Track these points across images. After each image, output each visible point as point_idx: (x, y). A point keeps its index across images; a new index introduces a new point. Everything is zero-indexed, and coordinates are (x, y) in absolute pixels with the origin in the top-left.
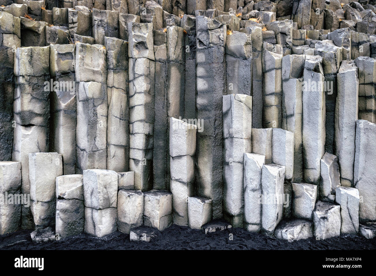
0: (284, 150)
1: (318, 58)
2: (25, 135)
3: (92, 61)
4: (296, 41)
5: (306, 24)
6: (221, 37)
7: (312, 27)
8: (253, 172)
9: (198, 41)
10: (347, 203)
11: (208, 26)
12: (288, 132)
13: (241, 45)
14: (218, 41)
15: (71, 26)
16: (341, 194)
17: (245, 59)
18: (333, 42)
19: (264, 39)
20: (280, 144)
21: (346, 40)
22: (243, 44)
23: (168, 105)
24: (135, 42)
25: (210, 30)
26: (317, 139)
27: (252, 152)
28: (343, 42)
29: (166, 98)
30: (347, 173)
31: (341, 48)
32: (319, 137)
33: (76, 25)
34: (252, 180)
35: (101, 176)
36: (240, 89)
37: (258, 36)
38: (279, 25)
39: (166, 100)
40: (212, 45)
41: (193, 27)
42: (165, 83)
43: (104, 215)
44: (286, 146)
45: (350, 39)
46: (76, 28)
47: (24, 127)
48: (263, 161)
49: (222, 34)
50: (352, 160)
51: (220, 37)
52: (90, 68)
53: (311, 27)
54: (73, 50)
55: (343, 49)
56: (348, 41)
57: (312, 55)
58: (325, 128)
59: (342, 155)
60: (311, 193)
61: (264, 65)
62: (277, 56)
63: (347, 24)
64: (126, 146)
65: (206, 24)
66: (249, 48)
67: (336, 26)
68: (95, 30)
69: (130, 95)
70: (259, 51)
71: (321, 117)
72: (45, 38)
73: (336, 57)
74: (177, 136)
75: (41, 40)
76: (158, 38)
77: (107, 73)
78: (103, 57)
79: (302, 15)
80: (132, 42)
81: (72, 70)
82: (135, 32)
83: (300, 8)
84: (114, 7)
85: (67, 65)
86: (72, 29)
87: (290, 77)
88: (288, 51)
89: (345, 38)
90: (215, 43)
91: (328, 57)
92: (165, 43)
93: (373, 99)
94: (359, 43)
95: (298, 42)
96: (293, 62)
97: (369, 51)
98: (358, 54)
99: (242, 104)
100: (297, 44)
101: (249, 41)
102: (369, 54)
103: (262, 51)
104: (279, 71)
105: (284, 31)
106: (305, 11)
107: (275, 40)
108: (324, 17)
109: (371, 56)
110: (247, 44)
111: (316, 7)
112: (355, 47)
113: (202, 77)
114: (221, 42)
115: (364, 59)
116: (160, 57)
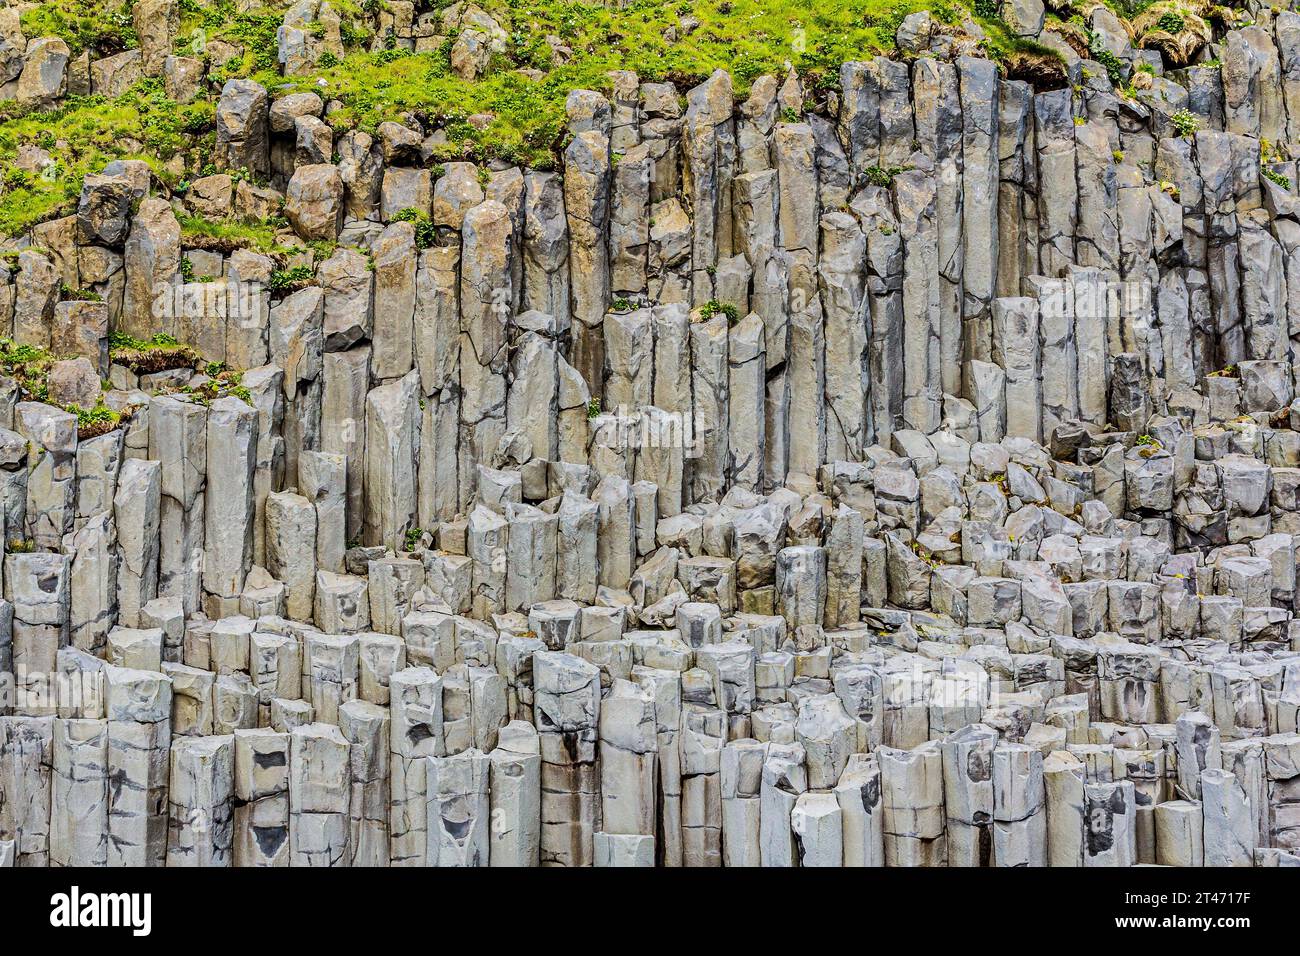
1: (797, 750)
13: (631, 725)
14: (582, 717)
15: (260, 679)
17: (640, 753)
21: (865, 704)
24: (408, 725)
33: (275, 676)
46: (273, 685)
49: (590, 701)
51: (587, 707)
52: (321, 784)
54: (286, 745)
57: (786, 740)
66: (650, 728)
68: (314, 688)
69: (393, 833)
75: (207, 715)
76: (452, 704)
77: (351, 790)
78: (344, 757)
79: (797, 600)
80: (402, 725)
81: (284, 787)
82: (408, 703)
83: (789, 585)
84: (343, 615)
85: (272, 778)
86: (265, 686)
87: (736, 794)
88: (741, 720)
89: (863, 700)
90: (577, 721)
91: (815, 751)
92: (468, 715)
93: (910, 841)
94: (901, 703)
95: (770, 694)
96: (740, 764)
97: (926, 720)
98: (899, 727)
99: (631, 857)
100: (767, 699)
101: (648, 715)
102: (925, 727)
103: (680, 730)
104: (714, 777)
105: (732, 677)
106: (802, 591)
107: (713, 695)
108: (887, 560)
109: (929, 733)
110: (644, 721)
111: (839, 567)
112: (891, 712)
113: (547, 790)
114: (589, 718)
115: (892, 754)
116: (456, 747)
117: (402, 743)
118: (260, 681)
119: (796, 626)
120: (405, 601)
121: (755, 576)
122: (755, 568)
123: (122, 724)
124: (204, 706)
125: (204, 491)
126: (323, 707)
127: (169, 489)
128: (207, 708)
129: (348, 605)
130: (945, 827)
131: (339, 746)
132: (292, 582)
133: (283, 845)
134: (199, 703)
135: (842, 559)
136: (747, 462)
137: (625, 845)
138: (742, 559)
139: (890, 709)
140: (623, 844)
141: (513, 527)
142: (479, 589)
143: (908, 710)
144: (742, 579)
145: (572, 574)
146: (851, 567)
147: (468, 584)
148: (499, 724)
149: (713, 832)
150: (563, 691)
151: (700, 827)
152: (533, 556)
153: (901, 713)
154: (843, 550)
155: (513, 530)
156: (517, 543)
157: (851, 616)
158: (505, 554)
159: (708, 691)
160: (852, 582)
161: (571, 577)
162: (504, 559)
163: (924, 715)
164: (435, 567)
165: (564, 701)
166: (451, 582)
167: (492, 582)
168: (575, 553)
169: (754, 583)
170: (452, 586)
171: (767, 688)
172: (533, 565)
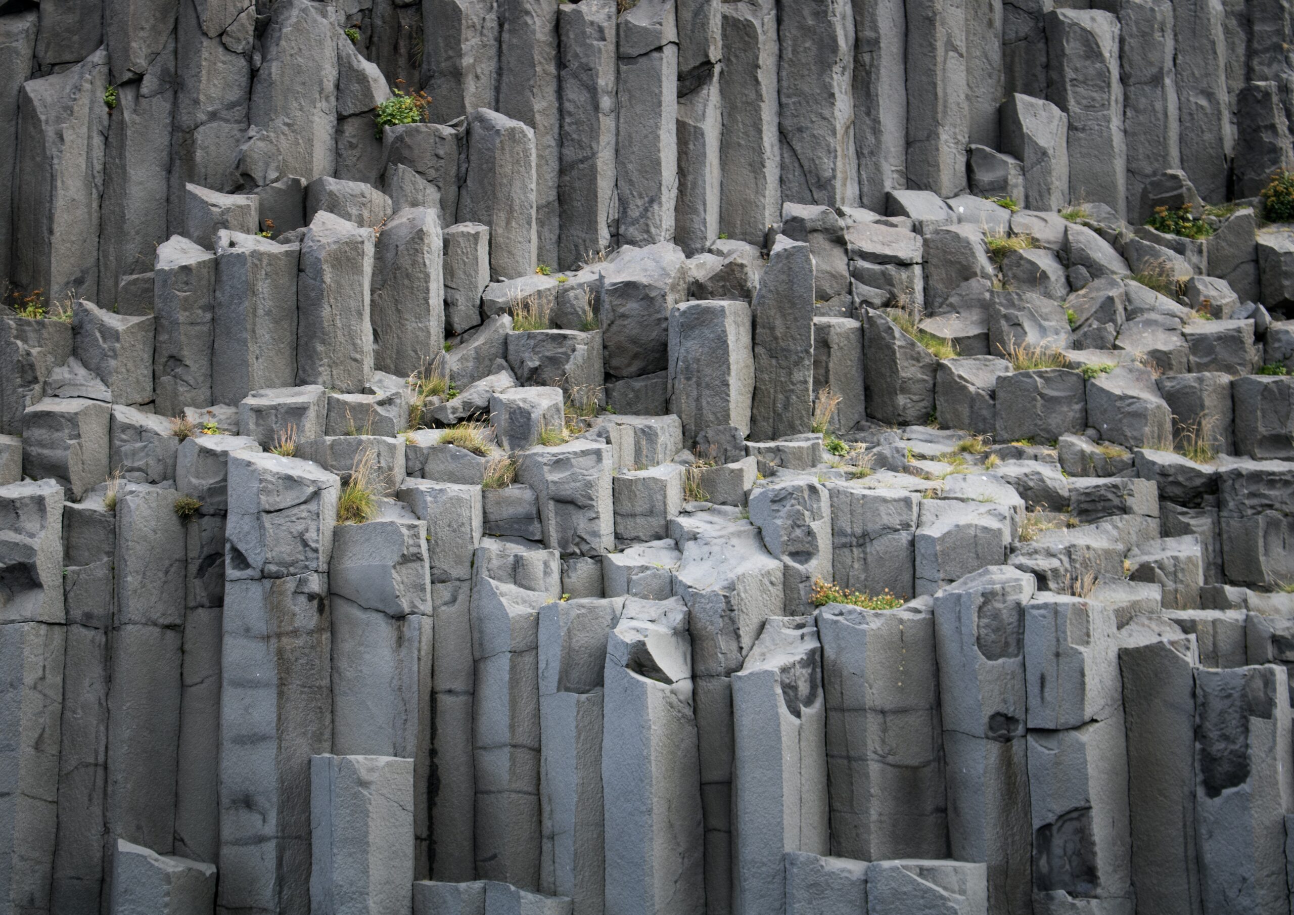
1: (671, 610)
4: (630, 522)
5: (717, 418)
6: (311, 535)
9: (230, 546)
11: (264, 497)
12: (531, 897)
13: (384, 567)
14: (299, 552)
17: (398, 617)
18: (759, 534)
19: (490, 529)
21: (798, 532)
22: (392, 563)
23: (110, 789)
25: (269, 512)
28: (786, 537)
29: (101, 760)
31: (777, 564)
36: (380, 727)
37: (459, 524)
38: (550, 472)
39: (100, 771)
40: (275, 568)
41: (217, 483)
42: (100, 703)
45: (819, 524)
49: (313, 526)
51: (307, 536)
55: (786, 567)
56: (813, 532)
57: (653, 595)
61: (476, 635)
62: (524, 602)
63: (961, 377)
65: (255, 490)
66: (420, 572)
67: (918, 386)
70: (459, 580)
73: (732, 610)
76: (83, 538)
79: (698, 385)
87: (564, 685)
88: (584, 569)
89: (795, 525)
90: (288, 559)
91: (704, 609)
92: (109, 554)
93: (874, 768)
94: (865, 535)
95: (641, 526)
96: (569, 631)
97: (909, 565)
98: (863, 577)
99: (365, 792)
100: (633, 534)
101: (413, 550)
102: (907, 577)
103: (473, 580)
104: (528, 659)
105: (569, 493)
106: (708, 371)
107: (537, 525)
108: (863, 346)
109: (914, 588)
110: (405, 559)
111: (776, 338)
112: (846, 551)
113: (239, 684)
114: (311, 555)
115: (841, 614)
116: (87, 609)
119: (699, 428)
121: (636, 356)
122: (634, 341)
130: (942, 747)
135: (778, 322)
136: (646, 210)
137: (355, 772)
138: (614, 328)
139: (844, 546)
140: (351, 769)
141: (224, 260)
142: (165, 365)
143: (877, 547)
144: (615, 362)
145: (323, 342)
146: (794, 339)
147: (147, 356)
148: (167, 572)
149: (524, 756)
150: (267, 507)
151: (501, 746)
152: (255, 310)
153: (865, 553)
154: (781, 309)
155: (223, 266)
156: (227, 287)
157: (798, 422)
158: (210, 308)
159: (528, 519)
160: (796, 364)
161: (320, 348)
162: (208, 316)
163: (904, 554)
164: (88, 327)
165: (267, 525)
166: (113, 350)
167: (187, 355)
168: (326, 306)
169: (633, 369)
170: (115, 356)
171: (634, 516)
172: (254, 325)
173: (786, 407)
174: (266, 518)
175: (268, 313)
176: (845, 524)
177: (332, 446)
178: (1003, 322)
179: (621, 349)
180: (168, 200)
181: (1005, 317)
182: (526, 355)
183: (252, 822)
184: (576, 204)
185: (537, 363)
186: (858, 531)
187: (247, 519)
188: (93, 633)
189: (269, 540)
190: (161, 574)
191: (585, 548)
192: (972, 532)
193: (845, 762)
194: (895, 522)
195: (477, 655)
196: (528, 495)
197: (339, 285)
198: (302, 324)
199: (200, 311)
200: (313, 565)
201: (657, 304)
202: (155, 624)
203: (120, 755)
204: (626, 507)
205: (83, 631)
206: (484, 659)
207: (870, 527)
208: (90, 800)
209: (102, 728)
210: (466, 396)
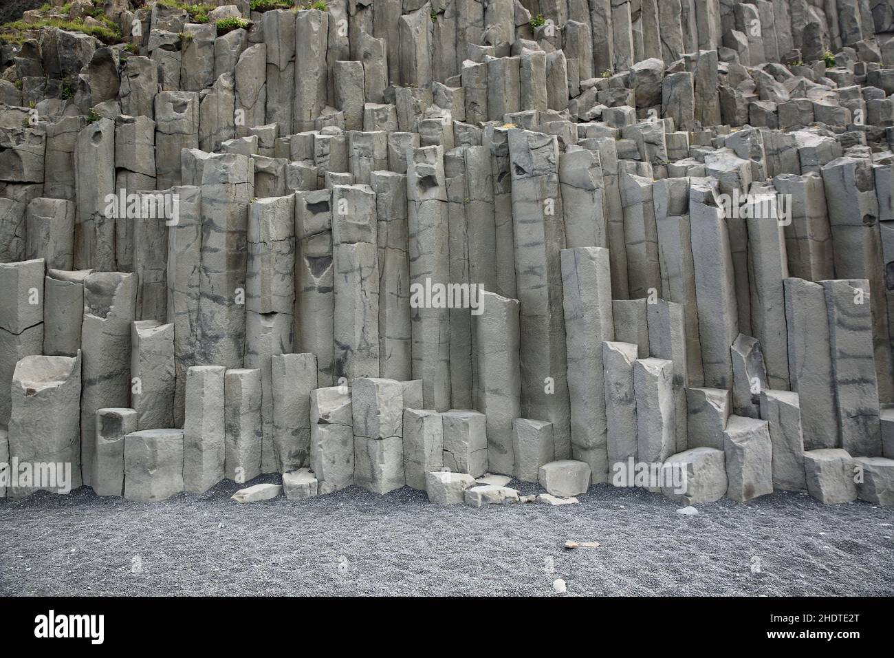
0: (669, 333)
1: (712, 181)
2: (266, 328)
3: (356, 211)
4: (673, 152)
5: (688, 118)
6: (552, 158)
7: (699, 123)
8: (621, 372)
9: (514, 165)
10: (779, 417)
11: (530, 143)
12: (673, 303)
13: (584, 169)
14: (547, 165)
15: (318, 160)
16: (768, 402)
17: (592, 190)
18: (734, 151)
19: (621, 156)
20: (661, 324)
21: (755, 148)
22: (587, 168)
23: (471, 269)
24: (418, 178)
25: (533, 149)
26: (722, 313)
27: (615, 340)
28: (750, 151)
29: (466, 257)
30: (777, 367)
31: (748, 162)
32: (724, 310)
33: (328, 157)
34: (618, 386)
35: (381, 386)
36: (588, 237)
37: (610, 152)
38: (644, 131)
39: (467, 262)
40: (537, 172)
41: (503, 144)
42: (464, 234)
43: (386, 449)
44: (671, 328)
45: (761, 146)
46: (327, 163)
47: (264, 317)
48: (635, 354)
49: (552, 154)
50: (783, 344)
51: (550, 158)
52: (354, 222)
53: (696, 124)
54: (329, 196)
55: (752, 162)
56: (759, 149)
57: (700, 176)
58: (734, 293)
59: (767, 338)
60: (718, 402)
61: (623, 197)
62: (644, 181)
64: (408, 339)
65: (526, 139)
66: (598, 171)
67: (743, 112)
68: (355, 163)
69: (411, 258)
70: (613, 174)
71: (725, 277)
72: (285, 182)
73: (740, 178)
74: (490, 319)
75: (281, 184)
76: (451, 166)
77: (378, 227)
78: (372, 203)
79: (680, 105)
80: (413, 177)
81: (328, 227)
82: (417, 163)
83: (674, 95)
84: (379, 123)
85: (320, 220)
86: (322, 164)
87: (671, 213)
88: (661, 169)
89: (753, 146)
90: (543, 168)
91: (727, 180)
92: (463, 173)
93: (810, 241)
94: (778, 150)
95: (677, 154)
96: (670, 191)
97: (798, 161)
98: (779, 167)
99: (594, 262)
100: (675, 157)
101: (596, 162)
102: (797, 166)
103: (619, 174)
104: (650, 204)
105: (652, 139)
106: (683, 99)
107: (638, 153)
108: (720, 99)
109: (801, 170)
110: (593, 166)
111: (703, 89)
112: (772, 156)
113: (524, 222)
114: (552, 166)
115: (787, 178)
116: (455, 195)
117: (416, 192)
118: (318, 161)
119: (680, 122)
120: (421, 112)
121: (648, 99)
122: (647, 93)
123: (210, 186)
124: (279, 179)
125: (294, 61)
126: (360, 173)
127: (271, 60)
128: (281, 180)
129: (382, 116)
130: (831, 233)
131: (367, 195)
132: (348, 111)
133: (329, 268)
134: (276, 177)
135: (704, 83)
136: (626, 60)
137: (588, 253)
138: (639, 88)
139: (770, 154)
140: (587, 252)
141: (490, 64)
142: (470, 106)
143: (783, 155)
144: (640, 102)
145: (531, 94)
146: (710, 89)
147: (463, 103)
148: (486, 179)
149: (652, 245)
150: (532, 147)
151: (640, 242)
152: (505, 81)
153: (779, 157)
154: (705, 77)
155: (490, 66)
156: (493, 74)
157: (711, 122)
158: (486, 83)
159: (634, 151)
160: (710, 99)
161: (530, 97)
162: (486, 86)
163: (795, 157)
164: (439, 91)
165: (533, 154)
166: (450, 99)
167: (478, 101)
168: (532, 80)
169: (647, 104)
170: (451, 102)
171: (674, 150)
172: (505, 87)
173: (706, 116)
174: (532, 152)
175: (510, 83)
176: (769, 145)
177: (550, 125)
178: (767, 90)
179: (642, 96)
180: (456, 57)
181: (768, 88)
182: (609, 98)
183: (534, 280)
184: (601, 58)
185: (614, 101)
186: (775, 148)
187: (523, 153)
188: (459, 205)
189: (534, 161)
190: (484, 180)
191: (660, 161)
192: (829, 144)
193: (795, 240)
194: (790, 144)
195: (624, 206)
196: (633, 142)
197: (537, 72)
198: (522, 87)
199: (482, 85)
200: (554, 170)
201: (657, 77)
202: (483, 201)
203: (475, 254)
204: (671, 146)
205: (455, 204)
206: (628, 206)
207: (780, 146)
208: (463, 274)
209: (466, 244)
210: (592, 110)
